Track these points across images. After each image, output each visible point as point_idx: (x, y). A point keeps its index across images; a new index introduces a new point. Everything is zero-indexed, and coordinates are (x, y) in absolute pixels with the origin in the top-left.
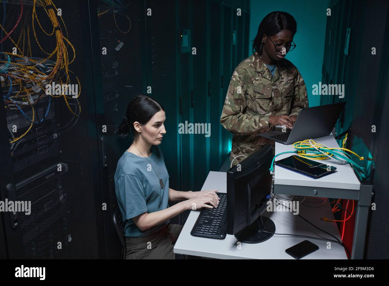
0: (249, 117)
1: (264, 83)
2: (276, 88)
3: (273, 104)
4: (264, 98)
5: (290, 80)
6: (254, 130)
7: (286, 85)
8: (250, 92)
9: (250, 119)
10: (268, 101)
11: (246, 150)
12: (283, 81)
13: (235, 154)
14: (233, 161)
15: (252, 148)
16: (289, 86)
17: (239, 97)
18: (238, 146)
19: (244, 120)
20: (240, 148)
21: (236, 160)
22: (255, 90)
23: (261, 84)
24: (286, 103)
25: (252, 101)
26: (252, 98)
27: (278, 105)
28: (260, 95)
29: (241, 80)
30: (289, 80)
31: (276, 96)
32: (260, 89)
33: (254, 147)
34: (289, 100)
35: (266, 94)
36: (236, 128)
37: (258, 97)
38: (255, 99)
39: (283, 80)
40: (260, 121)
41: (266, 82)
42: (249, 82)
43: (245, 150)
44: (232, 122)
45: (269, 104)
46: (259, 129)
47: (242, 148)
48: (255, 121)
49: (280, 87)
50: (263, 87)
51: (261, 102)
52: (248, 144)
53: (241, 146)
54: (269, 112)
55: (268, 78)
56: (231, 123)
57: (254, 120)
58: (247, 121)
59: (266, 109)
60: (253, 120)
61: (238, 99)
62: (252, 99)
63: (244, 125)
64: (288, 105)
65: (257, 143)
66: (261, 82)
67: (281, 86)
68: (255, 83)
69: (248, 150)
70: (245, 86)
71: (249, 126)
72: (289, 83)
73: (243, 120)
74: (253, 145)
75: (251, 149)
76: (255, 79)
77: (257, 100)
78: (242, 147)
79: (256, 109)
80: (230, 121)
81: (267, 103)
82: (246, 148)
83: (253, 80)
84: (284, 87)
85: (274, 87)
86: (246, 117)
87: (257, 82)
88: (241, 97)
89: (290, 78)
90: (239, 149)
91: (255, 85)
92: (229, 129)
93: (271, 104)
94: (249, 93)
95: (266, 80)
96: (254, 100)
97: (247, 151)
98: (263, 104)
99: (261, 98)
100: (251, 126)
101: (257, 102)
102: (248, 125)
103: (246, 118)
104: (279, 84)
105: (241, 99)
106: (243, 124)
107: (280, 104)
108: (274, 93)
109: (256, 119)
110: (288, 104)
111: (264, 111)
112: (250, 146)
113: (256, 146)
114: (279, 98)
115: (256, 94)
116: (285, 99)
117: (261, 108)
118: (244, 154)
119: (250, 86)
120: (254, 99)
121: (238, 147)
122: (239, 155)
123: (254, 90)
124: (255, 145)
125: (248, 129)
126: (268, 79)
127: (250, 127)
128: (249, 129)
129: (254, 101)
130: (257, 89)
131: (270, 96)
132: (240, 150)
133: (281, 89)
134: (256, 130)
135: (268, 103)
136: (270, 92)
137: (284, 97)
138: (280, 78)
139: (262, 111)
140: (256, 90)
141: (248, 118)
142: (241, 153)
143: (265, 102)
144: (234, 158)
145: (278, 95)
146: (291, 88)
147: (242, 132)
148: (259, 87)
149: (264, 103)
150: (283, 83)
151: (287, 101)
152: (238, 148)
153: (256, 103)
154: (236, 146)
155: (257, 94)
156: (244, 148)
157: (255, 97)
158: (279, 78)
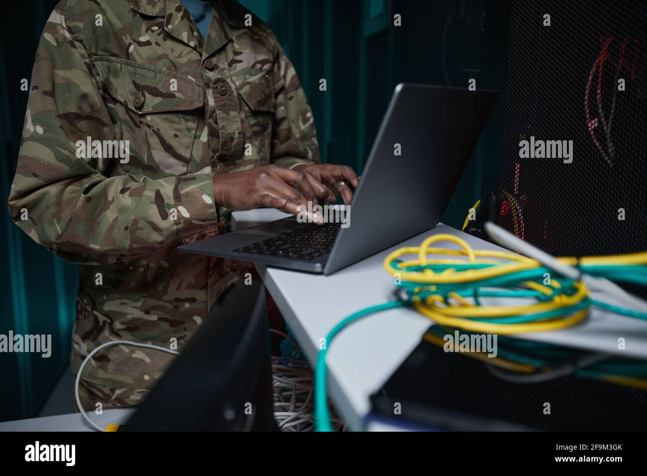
0: (133, 185)
1: (171, 57)
2: (219, 76)
3: (213, 134)
4: (175, 109)
5: (263, 62)
6: (156, 237)
7: (251, 75)
8: (123, 90)
9: (137, 194)
10: (192, 125)
11: (123, 319)
12: (241, 61)
13: (88, 341)
14: (84, 368)
15: (147, 312)
16: (261, 78)
17: (80, 108)
18: (94, 308)
19: (113, 200)
20: (104, 315)
21: (93, 362)
22: (138, 82)
23: (160, 58)
24: (256, 134)
25: (134, 127)
26: (132, 115)
27: (232, 139)
28: (158, 100)
29: (81, 41)
30: (259, 62)
31: (222, 106)
32: (158, 76)
33: (155, 308)
34: (264, 127)
35: (184, 95)
36: (79, 234)
37: (153, 107)
38: (144, 115)
39: (238, 58)
40: (178, 197)
41: (180, 56)
42: (116, 51)
43: (122, 323)
44: (59, 212)
45: (196, 137)
46: (178, 232)
47: (111, 317)
48: (159, 198)
49: (234, 79)
50: (168, 68)
51: (167, 128)
52: (129, 299)
53: (108, 307)
54: (198, 164)
55: (186, 41)
56: (57, 216)
57: (153, 195)
58: (127, 200)
59: (187, 155)
60: (150, 194)
61: (78, 117)
62: (131, 117)
63: (116, 220)
64: (262, 145)
65: (165, 292)
66: (160, 51)
67: (234, 75)
68: (138, 53)
69: (135, 320)
70: (98, 64)
71: (136, 221)
72: (261, 69)
73: (110, 199)
74: (151, 302)
75: (146, 317)
76: (134, 40)
77: (149, 118)
78: (110, 311)
79: (150, 156)
80: (53, 210)
81: (188, 129)
82: (125, 314)
83: (127, 42)
84: (245, 79)
85: (212, 75)
86: (120, 188)
87: (146, 51)
88: (87, 109)
89: (261, 57)
90: (101, 318)
91: (139, 61)
92: (51, 243)
93: (204, 137)
94: (119, 98)
95: (179, 47)
96: (141, 122)
97: (133, 326)
98: (176, 136)
99: (164, 109)
100: (143, 219)
101: (149, 126)
102: (133, 217)
103: (123, 191)
104: (227, 66)
105: (89, 118)
106: (110, 215)
107: (236, 136)
108: (213, 93)
109: (162, 191)
110: (260, 138)
111: (181, 163)
112: (139, 304)
113: (161, 303)
114: (233, 113)
115: (144, 96)
116: (253, 121)
117: (169, 149)
118: (118, 336)
119: (119, 65)
120: (138, 119)
121: (95, 312)
122: (100, 344)
123: (134, 83)
124: (160, 299)
125: (133, 232)
126: (188, 45)
127: (140, 225)
128: (139, 233)
129: (139, 127)
130: (145, 77)
131: (198, 105)
132: (105, 322)
133: (238, 84)
134: (165, 233)
135: (193, 132)
136: (199, 90)
137: (249, 114)
138: (229, 47)
139: (172, 160)
140: (142, 83)
141: (129, 188)
142: (106, 333)
143: (179, 127)
144: (84, 357)
145: (228, 102)
146: (267, 87)
147: (107, 248)
148: (153, 68)
149: (177, 130)
150: (239, 67)
151: (256, 129)
152: (96, 318)
153: (149, 131)
154: (88, 308)
155: (147, 95)
156: (119, 315)
157: (140, 108)
158: (225, 46)
